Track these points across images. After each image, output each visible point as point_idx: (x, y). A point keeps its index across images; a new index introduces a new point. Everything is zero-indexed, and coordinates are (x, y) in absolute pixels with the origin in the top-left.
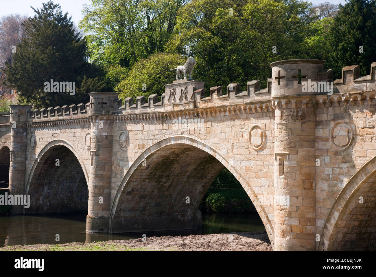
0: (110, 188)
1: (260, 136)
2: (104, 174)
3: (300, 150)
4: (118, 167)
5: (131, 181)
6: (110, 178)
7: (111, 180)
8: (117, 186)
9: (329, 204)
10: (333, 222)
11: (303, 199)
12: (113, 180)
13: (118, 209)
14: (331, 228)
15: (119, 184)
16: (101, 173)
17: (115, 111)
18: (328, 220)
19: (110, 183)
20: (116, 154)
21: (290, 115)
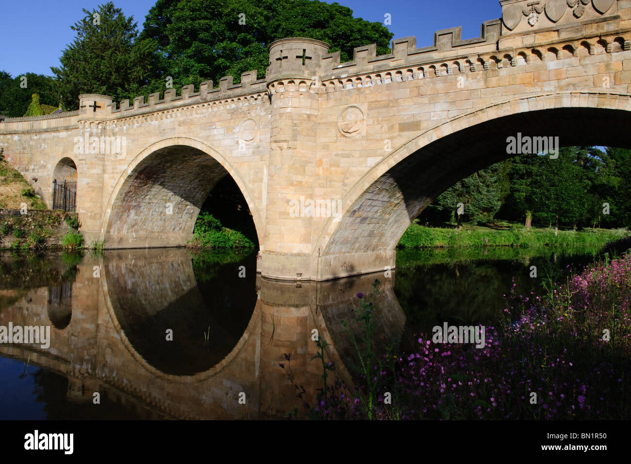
2: (304, 180)
4: (334, 169)
6: (312, 188)
15: (338, 197)
19: (312, 196)
20: (327, 147)
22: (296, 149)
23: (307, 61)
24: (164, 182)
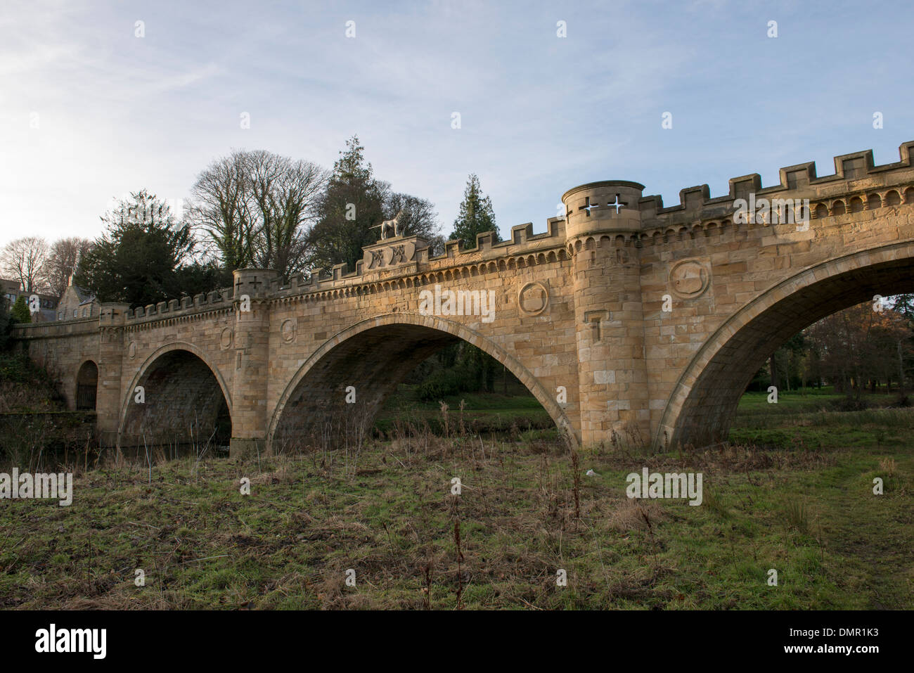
0: (265, 398)
1: (540, 296)
2: (257, 379)
3: (624, 304)
4: (279, 369)
5: (301, 386)
6: (265, 385)
7: (267, 387)
8: (279, 394)
9: (673, 376)
10: (681, 399)
11: (633, 373)
12: (270, 387)
13: (280, 426)
14: (676, 410)
15: (281, 392)
16: (254, 378)
17: (273, 294)
18: (672, 398)
19: (265, 391)
20: (274, 351)
21: (607, 257)
22: (250, 354)
23: (258, 286)
24: (177, 380)
